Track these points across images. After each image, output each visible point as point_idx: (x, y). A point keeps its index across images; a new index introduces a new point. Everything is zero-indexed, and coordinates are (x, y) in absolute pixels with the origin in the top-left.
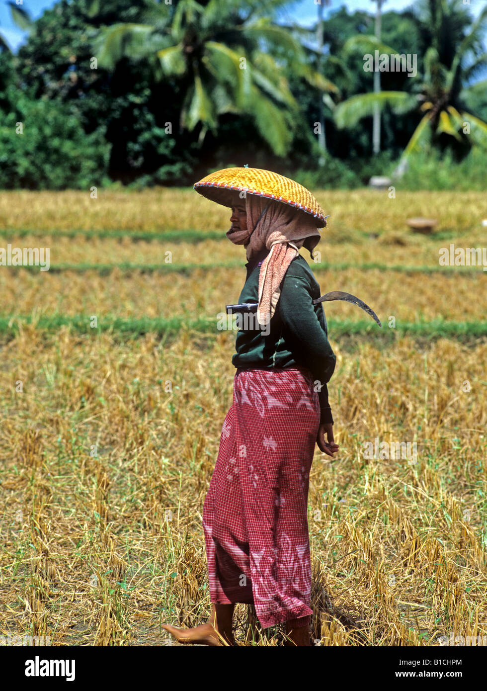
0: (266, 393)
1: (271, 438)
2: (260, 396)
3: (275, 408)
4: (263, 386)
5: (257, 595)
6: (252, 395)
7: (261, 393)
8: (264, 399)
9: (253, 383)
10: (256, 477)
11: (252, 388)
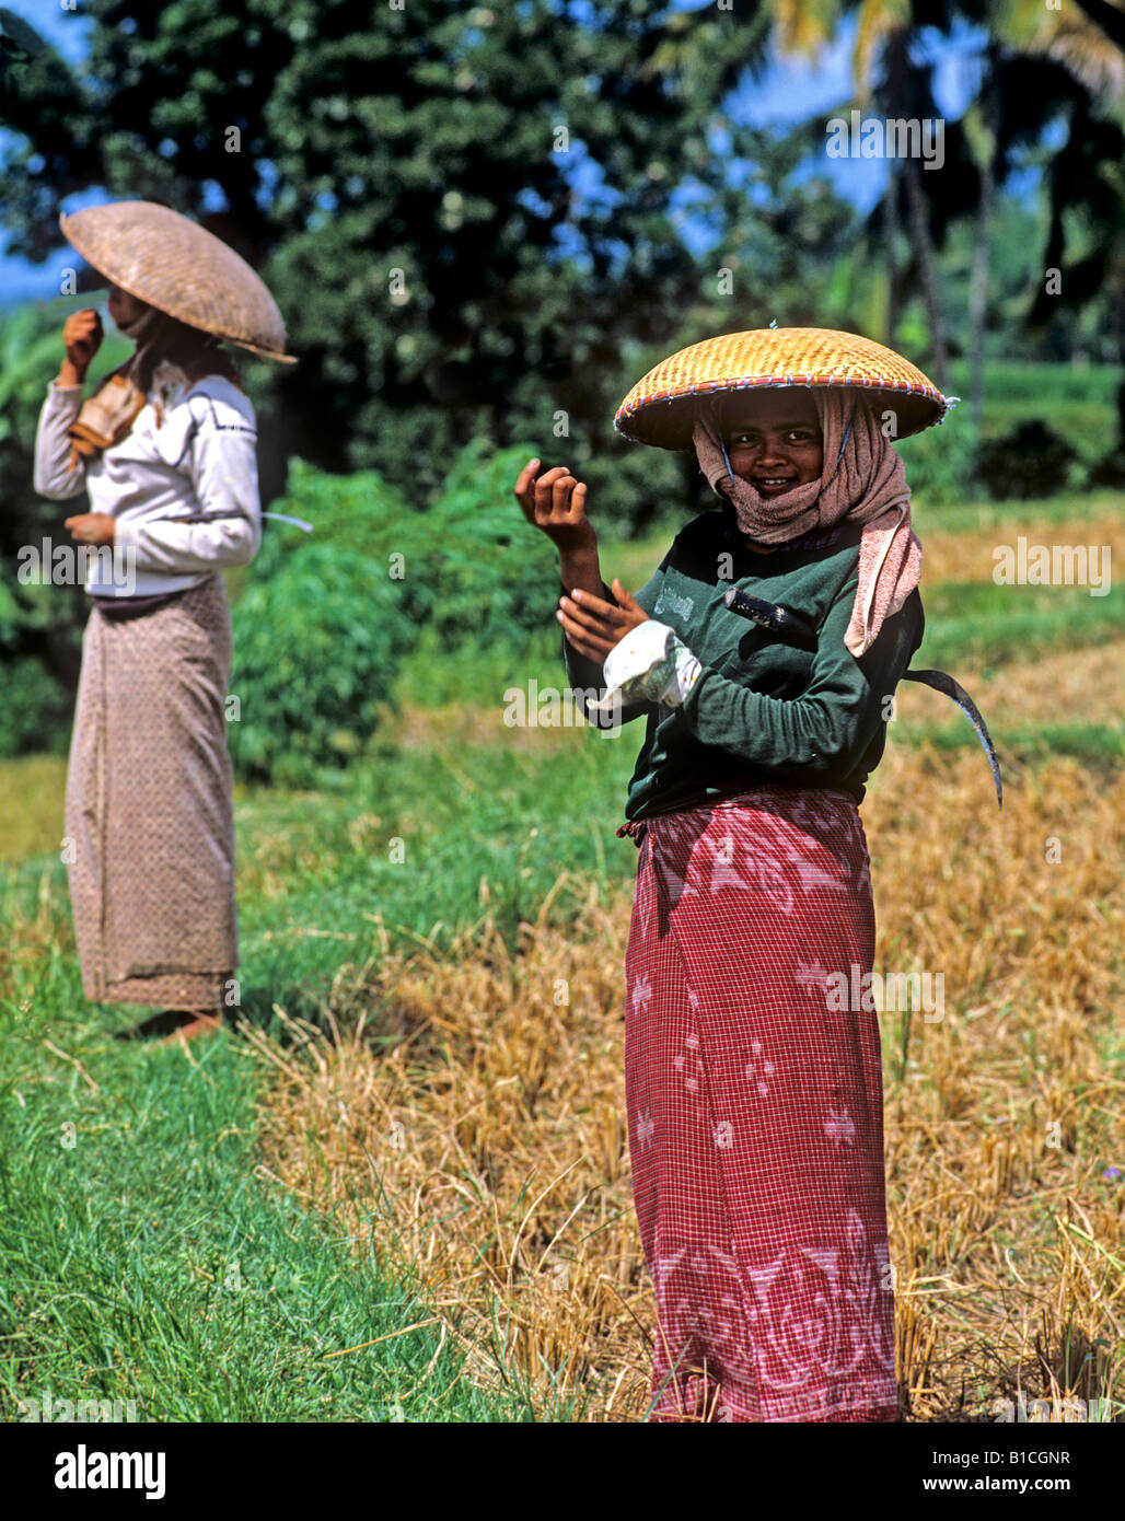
0: (794, 856)
1: (817, 965)
2: (777, 864)
3: (820, 892)
4: (782, 840)
5: (765, 1376)
6: (750, 862)
7: (780, 853)
8: (790, 870)
9: (751, 834)
10: (769, 1068)
11: (748, 847)
